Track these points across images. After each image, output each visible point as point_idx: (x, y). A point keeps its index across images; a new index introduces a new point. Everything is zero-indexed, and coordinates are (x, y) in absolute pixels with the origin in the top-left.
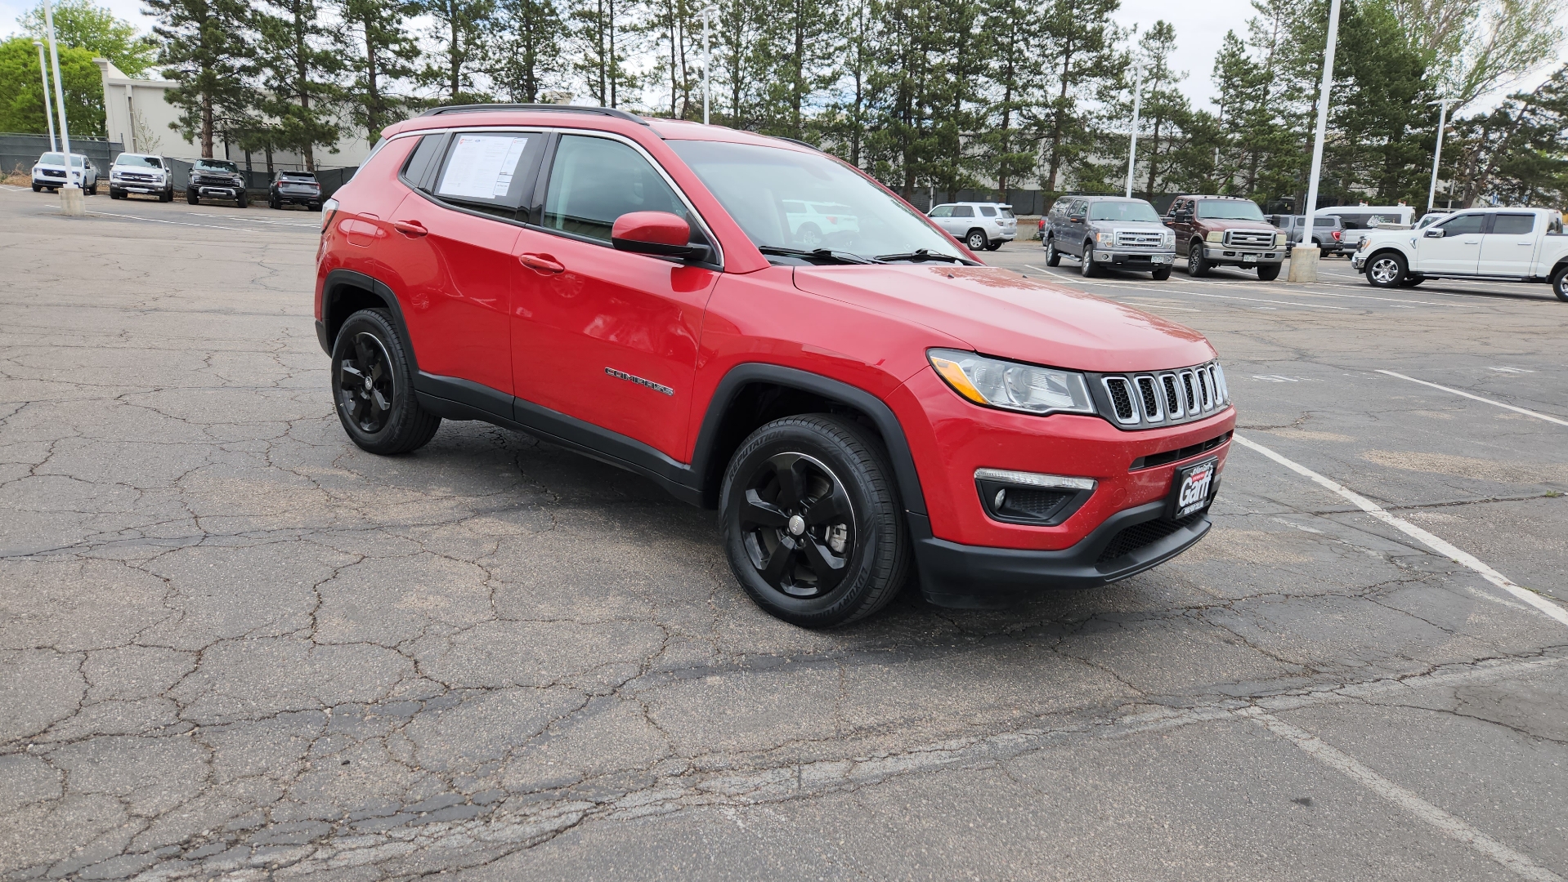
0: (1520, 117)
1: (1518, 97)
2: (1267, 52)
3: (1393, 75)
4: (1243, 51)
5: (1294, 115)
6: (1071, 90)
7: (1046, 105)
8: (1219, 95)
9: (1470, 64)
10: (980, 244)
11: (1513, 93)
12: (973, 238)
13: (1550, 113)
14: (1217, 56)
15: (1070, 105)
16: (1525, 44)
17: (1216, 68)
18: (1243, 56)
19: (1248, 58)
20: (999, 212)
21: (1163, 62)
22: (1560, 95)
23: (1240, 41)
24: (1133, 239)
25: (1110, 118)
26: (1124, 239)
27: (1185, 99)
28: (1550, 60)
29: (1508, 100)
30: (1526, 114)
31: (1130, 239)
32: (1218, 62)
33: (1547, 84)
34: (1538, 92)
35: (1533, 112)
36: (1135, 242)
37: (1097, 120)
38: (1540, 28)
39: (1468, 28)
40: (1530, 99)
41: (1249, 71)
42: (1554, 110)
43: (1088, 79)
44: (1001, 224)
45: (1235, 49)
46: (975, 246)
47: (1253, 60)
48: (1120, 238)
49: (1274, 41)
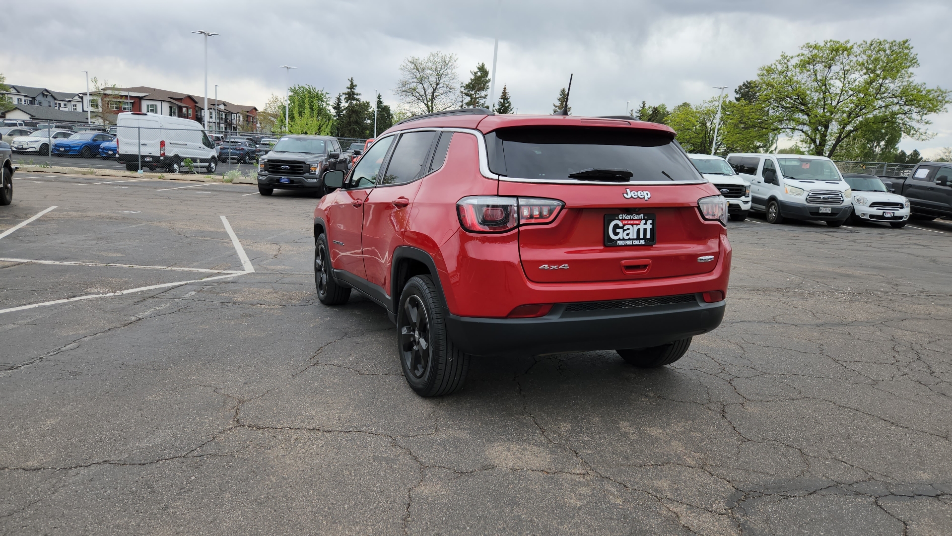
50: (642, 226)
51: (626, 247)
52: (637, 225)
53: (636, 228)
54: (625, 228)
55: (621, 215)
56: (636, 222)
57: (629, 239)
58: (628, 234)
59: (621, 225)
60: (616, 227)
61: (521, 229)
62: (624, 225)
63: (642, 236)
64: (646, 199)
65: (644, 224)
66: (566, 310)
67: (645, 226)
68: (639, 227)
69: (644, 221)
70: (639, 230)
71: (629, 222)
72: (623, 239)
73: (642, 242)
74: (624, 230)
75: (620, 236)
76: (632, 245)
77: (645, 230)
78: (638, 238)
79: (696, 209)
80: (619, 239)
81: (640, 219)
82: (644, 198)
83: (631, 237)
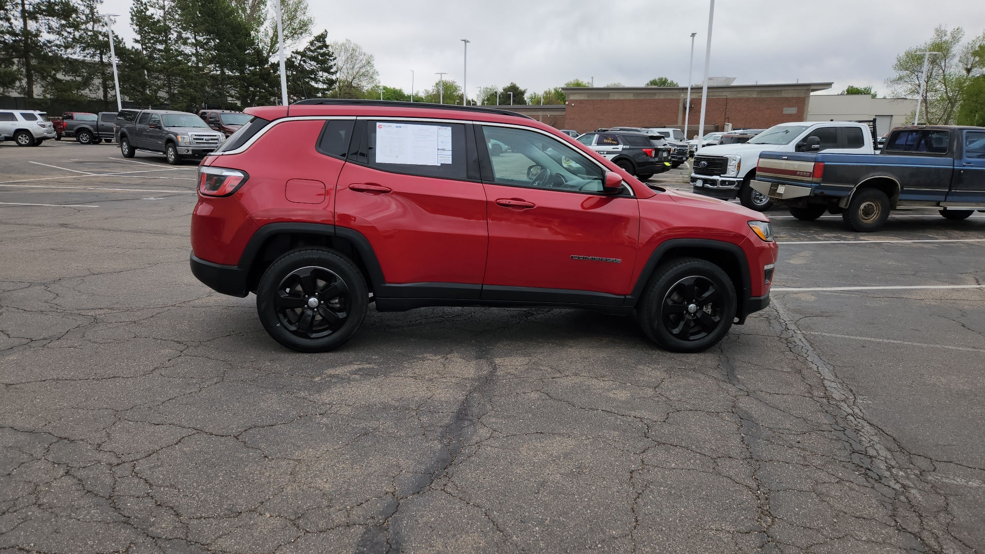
0: (300, 64)
1: (297, 53)
2: (161, 12)
3: (237, 35)
4: (148, 10)
5: (186, 54)
6: (32, 25)
7: (13, 34)
8: (138, 37)
9: (271, 33)
10: (27, 141)
11: (295, 51)
12: (20, 137)
13: (312, 63)
14: (131, 11)
15: (37, 35)
16: (296, 25)
17: (132, 19)
18: (148, 13)
19: (152, 15)
20: (38, 117)
21: (95, 10)
22: (316, 53)
23: (144, 3)
24: (203, 139)
25: (66, 47)
26: (196, 139)
27: (120, 38)
28: (309, 34)
29: (293, 55)
30: (302, 63)
31: (200, 139)
32: (132, 15)
33: (308, 47)
34: (305, 51)
35: (305, 62)
36: (204, 141)
37: (56, 48)
38: (301, 17)
39: (263, 11)
40: (303, 54)
41: (155, 23)
42: (315, 61)
43: (46, 18)
44: (43, 126)
45: (142, 8)
46: (23, 143)
47: (156, 17)
48: (194, 139)
49: (164, 6)
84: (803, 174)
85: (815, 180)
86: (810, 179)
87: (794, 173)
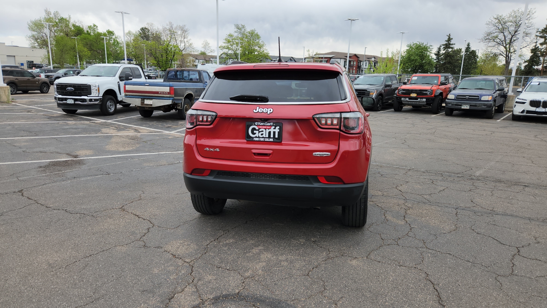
50: (272, 130)
51: (259, 142)
52: (269, 129)
53: (268, 131)
54: (260, 130)
55: (257, 123)
56: (268, 127)
57: (263, 137)
58: (262, 134)
59: (257, 128)
60: (254, 129)
61: (197, 127)
62: (259, 129)
63: (272, 136)
64: (269, 113)
65: (274, 129)
66: (217, 174)
67: (274, 130)
68: (270, 130)
69: (274, 127)
70: (270, 133)
71: (263, 127)
72: (259, 137)
73: (271, 140)
74: (259, 132)
75: (257, 135)
76: (264, 141)
77: (274, 133)
78: (269, 137)
79: (313, 121)
80: (256, 137)
81: (270, 126)
82: (267, 112)
83: (265, 136)
84: (163, 93)
85: (171, 96)
86: (169, 96)
87: (157, 93)
